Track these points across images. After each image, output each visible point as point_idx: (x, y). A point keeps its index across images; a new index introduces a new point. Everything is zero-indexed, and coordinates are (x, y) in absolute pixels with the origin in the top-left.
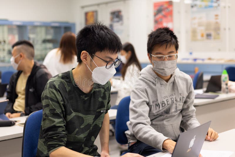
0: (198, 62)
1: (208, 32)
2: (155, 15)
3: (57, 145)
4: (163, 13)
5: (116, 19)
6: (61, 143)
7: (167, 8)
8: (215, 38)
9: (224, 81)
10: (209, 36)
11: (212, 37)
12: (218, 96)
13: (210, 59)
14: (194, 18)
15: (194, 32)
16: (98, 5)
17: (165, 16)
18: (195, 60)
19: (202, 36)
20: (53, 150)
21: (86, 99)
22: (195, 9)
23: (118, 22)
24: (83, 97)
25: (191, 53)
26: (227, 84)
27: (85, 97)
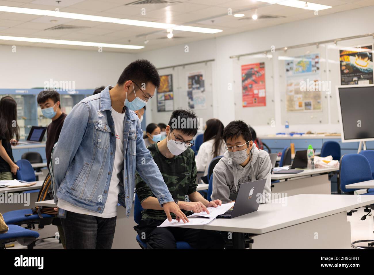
0: (295, 136)
1: (307, 101)
2: (243, 81)
3: (146, 196)
4: (254, 78)
5: (195, 86)
6: (148, 194)
7: (257, 72)
8: (314, 109)
9: (310, 156)
10: (308, 105)
11: (312, 107)
12: (303, 171)
13: (310, 133)
14: (291, 85)
15: (291, 101)
16: (173, 67)
17: (255, 82)
18: (292, 134)
19: (300, 106)
20: (144, 199)
21: (170, 163)
22: (290, 73)
23: (198, 88)
24: (167, 161)
25: (287, 127)
26: (312, 160)
27: (169, 162)
